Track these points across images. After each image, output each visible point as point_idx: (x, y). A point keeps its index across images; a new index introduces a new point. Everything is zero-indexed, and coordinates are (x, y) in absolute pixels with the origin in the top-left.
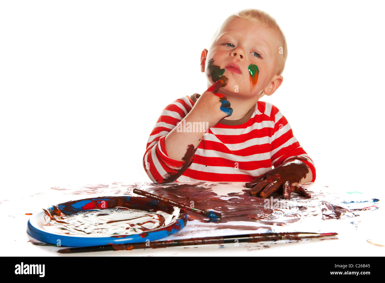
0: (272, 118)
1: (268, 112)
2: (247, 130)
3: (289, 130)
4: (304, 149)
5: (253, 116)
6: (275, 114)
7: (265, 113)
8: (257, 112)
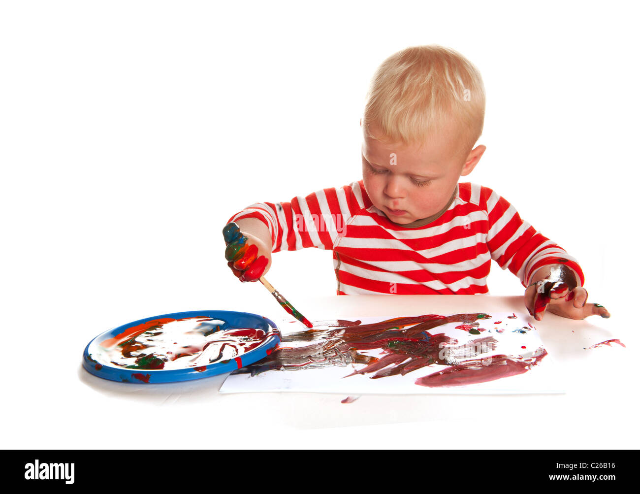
0: (483, 206)
1: (475, 199)
2: (444, 228)
3: (513, 215)
4: (544, 235)
5: (452, 207)
6: (487, 199)
7: (471, 202)
8: (460, 201)
